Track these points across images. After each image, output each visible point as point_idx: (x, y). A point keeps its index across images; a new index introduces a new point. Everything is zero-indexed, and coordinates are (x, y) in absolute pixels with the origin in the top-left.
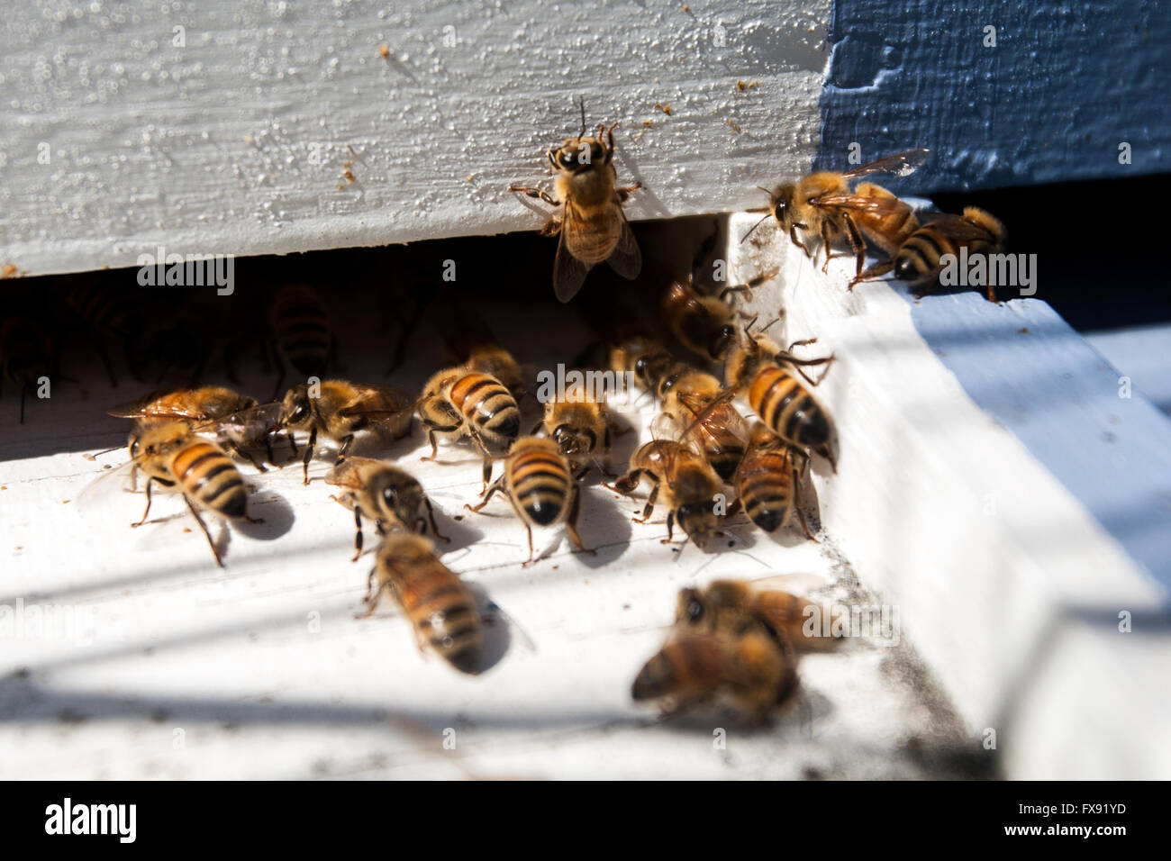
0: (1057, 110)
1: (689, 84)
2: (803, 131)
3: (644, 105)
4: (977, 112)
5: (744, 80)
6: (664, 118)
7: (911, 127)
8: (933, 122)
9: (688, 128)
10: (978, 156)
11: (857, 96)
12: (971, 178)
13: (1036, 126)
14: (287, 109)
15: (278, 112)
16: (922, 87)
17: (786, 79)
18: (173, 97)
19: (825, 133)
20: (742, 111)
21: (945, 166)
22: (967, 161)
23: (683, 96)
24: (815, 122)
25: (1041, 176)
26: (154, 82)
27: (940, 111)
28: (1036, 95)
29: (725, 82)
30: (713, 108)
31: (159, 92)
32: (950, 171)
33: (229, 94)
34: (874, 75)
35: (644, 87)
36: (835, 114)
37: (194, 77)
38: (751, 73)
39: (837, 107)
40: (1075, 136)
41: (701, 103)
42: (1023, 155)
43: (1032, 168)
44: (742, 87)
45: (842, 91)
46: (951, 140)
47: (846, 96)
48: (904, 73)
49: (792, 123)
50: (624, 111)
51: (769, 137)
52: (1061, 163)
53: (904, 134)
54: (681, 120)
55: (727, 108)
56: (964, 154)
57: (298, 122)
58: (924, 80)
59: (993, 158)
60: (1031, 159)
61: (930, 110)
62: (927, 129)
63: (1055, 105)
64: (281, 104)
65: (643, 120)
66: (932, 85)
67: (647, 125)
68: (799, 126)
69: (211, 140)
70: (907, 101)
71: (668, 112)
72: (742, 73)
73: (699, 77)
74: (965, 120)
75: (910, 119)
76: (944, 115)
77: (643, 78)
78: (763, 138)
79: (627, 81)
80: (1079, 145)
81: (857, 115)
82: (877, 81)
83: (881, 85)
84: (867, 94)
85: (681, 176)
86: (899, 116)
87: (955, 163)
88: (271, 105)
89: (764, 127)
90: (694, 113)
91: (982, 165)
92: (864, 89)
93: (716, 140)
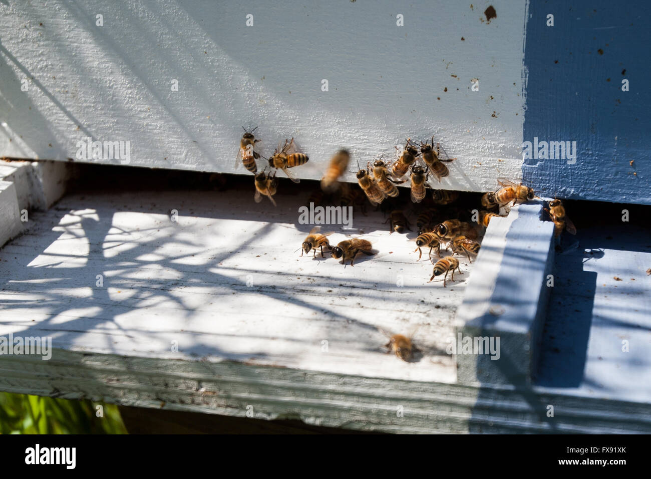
0: (591, 180)
1: (485, 158)
2: (517, 175)
3: (474, 162)
4: (566, 177)
5: (500, 159)
6: (480, 166)
7: (548, 178)
8: (554, 178)
9: (486, 169)
10: (568, 190)
11: (532, 168)
12: (567, 195)
13: (586, 184)
14: (386, 150)
15: (384, 150)
16: (550, 168)
17: (512, 160)
18: (361, 143)
19: (523, 176)
20: (500, 167)
21: (559, 190)
22: (565, 190)
23: (484, 161)
24: (521, 173)
25: (588, 198)
26: (356, 139)
27: (556, 175)
28: (584, 175)
29: (495, 159)
30: (492, 165)
31: (358, 142)
32: (560, 192)
33: (374, 144)
34: (537, 163)
35: (474, 157)
36: (526, 172)
37: (366, 139)
38: (502, 157)
39: (526, 170)
40: (597, 188)
41: (489, 163)
42: (582, 191)
43: (585, 195)
44: (500, 161)
45: (528, 166)
46: (560, 184)
47: (529, 167)
48: (545, 163)
49: (514, 172)
50: (469, 162)
51: (508, 175)
52: (594, 195)
53: (546, 180)
54: (484, 167)
55: (496, 166)
56: (564, 188)
57: (389, 153)
58: (550, 166)
59: (573, 191)
60: (585, 193)
61: (553, 174)
62: (553, 179)
63: (590, 178)
64: (385, 148)
65: (474, 165)
66: (553, 168)
67: (475, 167)
68: (516, 173)
69: (369, 155)
70: (546, 171)
71: (480, 164)
72: (499, 157)
73: (488, 156)
74: (563, 179)
75: (547, 176)
76: (557, 176)
77: (474, 155)
78: (506, 175)
79: (469, 155)
80: (599, 191)
81: (532, 173)
82: (538, 164)
83: (538, 166)
84: (535, 168)
85: (484, 181)
86: (544, 175)
87: (561, 190)
88: (383, 148)
89: (507, 172)
90: (488, 166)
91: (570, 192)
92: (534, 166)
93: (494, 173)
